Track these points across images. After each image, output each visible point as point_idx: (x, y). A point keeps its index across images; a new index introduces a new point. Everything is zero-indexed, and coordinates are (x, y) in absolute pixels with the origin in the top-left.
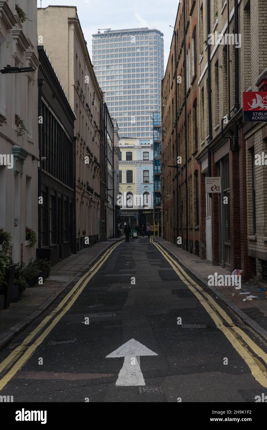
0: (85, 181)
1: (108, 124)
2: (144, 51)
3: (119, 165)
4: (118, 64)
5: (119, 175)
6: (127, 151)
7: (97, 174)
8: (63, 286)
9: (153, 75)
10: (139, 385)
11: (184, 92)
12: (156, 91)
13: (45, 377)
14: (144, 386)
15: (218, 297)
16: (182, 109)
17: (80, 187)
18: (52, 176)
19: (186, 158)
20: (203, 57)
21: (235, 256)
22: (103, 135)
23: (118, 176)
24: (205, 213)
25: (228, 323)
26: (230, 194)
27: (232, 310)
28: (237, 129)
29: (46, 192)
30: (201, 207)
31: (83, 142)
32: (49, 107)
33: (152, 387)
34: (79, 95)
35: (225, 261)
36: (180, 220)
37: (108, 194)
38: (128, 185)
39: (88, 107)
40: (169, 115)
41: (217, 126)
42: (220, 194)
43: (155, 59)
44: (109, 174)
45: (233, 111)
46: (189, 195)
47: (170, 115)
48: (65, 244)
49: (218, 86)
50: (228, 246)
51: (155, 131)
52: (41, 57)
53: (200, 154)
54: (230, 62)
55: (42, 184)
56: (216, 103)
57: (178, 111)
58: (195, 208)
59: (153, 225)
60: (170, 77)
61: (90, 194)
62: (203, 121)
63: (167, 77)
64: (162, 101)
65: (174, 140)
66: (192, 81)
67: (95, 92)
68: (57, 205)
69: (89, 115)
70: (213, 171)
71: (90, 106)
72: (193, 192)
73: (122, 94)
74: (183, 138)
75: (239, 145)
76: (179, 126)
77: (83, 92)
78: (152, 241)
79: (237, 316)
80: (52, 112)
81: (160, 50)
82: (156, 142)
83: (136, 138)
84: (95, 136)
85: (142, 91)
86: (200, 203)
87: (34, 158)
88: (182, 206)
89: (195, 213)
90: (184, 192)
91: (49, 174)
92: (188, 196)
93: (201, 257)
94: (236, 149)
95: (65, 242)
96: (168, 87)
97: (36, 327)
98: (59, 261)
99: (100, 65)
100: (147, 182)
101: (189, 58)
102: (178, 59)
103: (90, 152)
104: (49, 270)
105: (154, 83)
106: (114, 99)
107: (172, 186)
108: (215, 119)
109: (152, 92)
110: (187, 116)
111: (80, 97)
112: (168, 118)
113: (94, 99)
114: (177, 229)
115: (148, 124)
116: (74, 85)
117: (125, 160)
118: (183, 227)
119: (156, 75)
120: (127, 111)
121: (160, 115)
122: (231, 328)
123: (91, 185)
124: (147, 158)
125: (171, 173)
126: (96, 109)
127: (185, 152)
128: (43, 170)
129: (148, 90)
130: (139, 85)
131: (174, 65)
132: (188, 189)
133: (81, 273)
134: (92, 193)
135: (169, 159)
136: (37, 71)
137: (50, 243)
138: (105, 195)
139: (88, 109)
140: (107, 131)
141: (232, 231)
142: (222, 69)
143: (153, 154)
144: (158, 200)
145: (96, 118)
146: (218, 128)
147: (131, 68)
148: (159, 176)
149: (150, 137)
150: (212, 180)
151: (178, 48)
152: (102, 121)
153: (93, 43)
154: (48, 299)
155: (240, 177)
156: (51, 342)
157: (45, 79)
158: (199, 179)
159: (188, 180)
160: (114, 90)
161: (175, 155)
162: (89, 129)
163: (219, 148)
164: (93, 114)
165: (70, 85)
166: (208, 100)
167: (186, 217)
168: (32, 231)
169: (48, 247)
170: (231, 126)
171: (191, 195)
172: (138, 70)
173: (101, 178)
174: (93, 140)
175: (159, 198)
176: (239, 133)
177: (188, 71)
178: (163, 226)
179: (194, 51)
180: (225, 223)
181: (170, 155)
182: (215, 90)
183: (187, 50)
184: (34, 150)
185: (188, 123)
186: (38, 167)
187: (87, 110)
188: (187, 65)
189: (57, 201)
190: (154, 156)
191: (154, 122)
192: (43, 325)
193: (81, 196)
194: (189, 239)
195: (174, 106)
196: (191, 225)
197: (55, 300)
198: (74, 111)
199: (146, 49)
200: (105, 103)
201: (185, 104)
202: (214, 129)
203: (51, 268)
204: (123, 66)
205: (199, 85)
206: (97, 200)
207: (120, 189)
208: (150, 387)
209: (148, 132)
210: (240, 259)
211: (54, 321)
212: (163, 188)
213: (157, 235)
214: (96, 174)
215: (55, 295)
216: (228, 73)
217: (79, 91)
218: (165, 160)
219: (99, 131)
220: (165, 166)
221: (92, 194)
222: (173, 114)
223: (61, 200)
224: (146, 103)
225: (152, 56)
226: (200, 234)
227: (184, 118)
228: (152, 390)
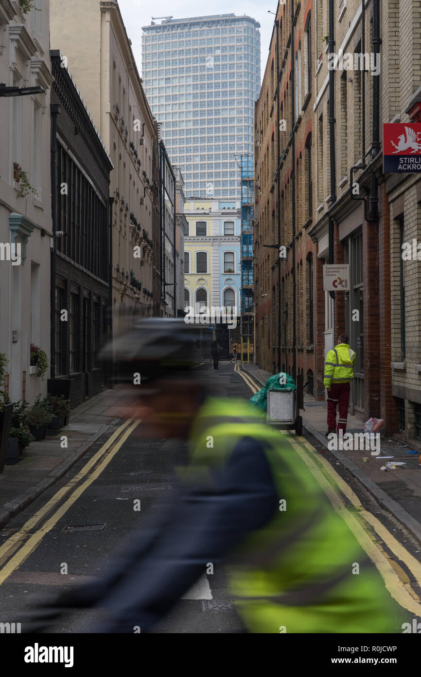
0: (127, 271)
1: (167, 176)
2: (228, 53)
3: (185, 244)
4: (185, 75)
5: (184, 260)
6: (198, 221)
7: (148, 258)
8: (89, 440)
9: (241, 93)
10: (202, 599)
11: (290, 123)
12: (246, 119)
13: (55, 582)
14: (210, 601)
15: (340, 462)
16: (287, 151)
17: (119, 280)
18: (72, 262)
19: (294, 233)
20: (322, 64)
21: (371, 396)
22: (159, 194)
23: (182, 262)
24: (324, 324)
25: (354, 505)
26: (364, 293)
27: (362, 484)
28: (377, 185)
29: (62, 287)
30: (316, 314)
31: (125, 206)
32: (68, 149)
33: (223, 602)
34: (118, 130)
35: (355, 404)
36: (283, 335)
37: (166, 290)
38: (199, 277)
39: (133, 149)
40: (266, 161)
41: (344, 180)
42: (348, 293)
43: (245, 67)
44: (167, 258)
45: (369, 155)
46: (298, 294)
47: (268, 161)
48: (94, 372)
49: (346, 112)
50: (359, 379)
51: (244, 187)
52: (55, 68)
53: (316, 226)
54: (366, 73)
55: (57, 276)
56: (342, 141)
57: (281, 154)
58: (307, 315)
59: (240, 343)
60: (269, 98)
61: (135, 291)
62: (322, 171)
63: (264, 96)
64: (256, 136)
65: (274, 202)
66: (303, 104)
67: (144, 124)
68: (82, 309)
69: (135, 161)
70: (336, 254)
71: (137, 147)
72: (304, 289)
73: (191, 126)
74: (289, 199)
75: (379, 211)
76: (283, 179)
77: (125, 124)
78: (237, 369)
79: (369, 494)
80: (74, 158)
81: (254, 52)
82: (245, 205)
83: (212, 199)
84: (145, 195)
85: (225, 120)
86: (315, 308)
87: (43, 233)
88: (286, 312)
89: (307, 324)
90: (290, 289)
91: (68, 259)
92: (297, 296)
93: (317, 398)
94: (373, 218)
95: (94, 369)
96: (266, 114)
97: (45, 504)
98: (85, 400)
99: (154, 78)
100: (230, 271)
101: (300, 66)
102: (282, 67)
103: (137, 223)
104: (68, 415)
105: (243, 106)
106: (177, 134)
107: (270, 278)
108: (340, 168)
109: (240, 121)
110: (296, 162)
111: (119, 132)
112: (265, 165)
113: (143, 134)
114: (279, 349)
115: (234, 175)
116: (110, 113)
117: (195, 235)
118: (287, 347)
119: (246, 93)
120: (199, 153)
121: (252, 160)
122: (357, 512)
123: (137, 277)
124: (230, 232)
125: (268, 256)
126: (146, 151)
127: (292, 223)
128: (58, 253)
129: (234, 118)
130: (219, 110)
131: (275, 77)
132: (297, 283)
133: (120, 419)
134: (139, 289)
135: (266, 233)
136: (48, 91)
137: (69, 370)
138: (161, 293)
139: (133, 152)
140: (164, 188)
141: (366, 355)
142: (352, 84)
143: (240, 225)
144: (248, 301)
145: (147, 166)
146: (346, 182)
147: (206, 82)
148: (251, 261)
149: (236, 196)
150: (334, 270)
151: (282, 49)
152: (157, 172)
153: (143, 40)
154: (64, 460)
155: (380, 265)
156: (66, 528)
157: (61, 104)
158: (314, 267)
159: (296, 269)
160: (178, 120)
161: (276, 227)
162: (134, 185)
163: (347, 216)
164: (141, 160)
165: (104, 113)
166: (329, 136)
167: (292, 331)
168: (41, 351)
169: (66, 377)
170: (367, 180)
171: (302, 293)
172: (217, 85)
173: (154, 264)
174: (142, 203)
175: (251, 299)
176: (379, 190)
177: (297, 87)
178: (256, 344)
179: (307, 53)
180: (356, 341)
181: (268, 227)
182: (341, 119)
183: (297, 52)
184: (45, 220)
185: (298, 174)
186: (51, 248)
187: (132, 154)
188: (297, 77)
189: (82, 303)
190: (242, 229)
191: (242, 172)
192: (56, 501)
193: (121, 295)
194: (297, 367)
195: (275, 145)
196: (301, 344)
197: (75, 462)
198: (109, 156)
199: (230, 49)
200: (162, 141)
201: (292, 142)
202: (339, 184)
203: (71, 410)
204: (193, 78)
205: (315, 111)
206: (147, 302)
207: (185, 282)
208: (219, 603)
209: (233, 188)
210: (379, 400)
211: (72, 495)
212: (256, 281)
213: (247, 360)
214: (146, 259)
215: (77, 454)
216: (362, 91)
217: (118, 122)
218: (259, 236)
219: (151, 188)
220: (260, 245)
221: (138, 291)
222: (273, 159)
223: (87, 300)
224: (230, 139)
225: (240, 62)
226: (315, 360)
227: (290, 165)
228: (222, 607)
